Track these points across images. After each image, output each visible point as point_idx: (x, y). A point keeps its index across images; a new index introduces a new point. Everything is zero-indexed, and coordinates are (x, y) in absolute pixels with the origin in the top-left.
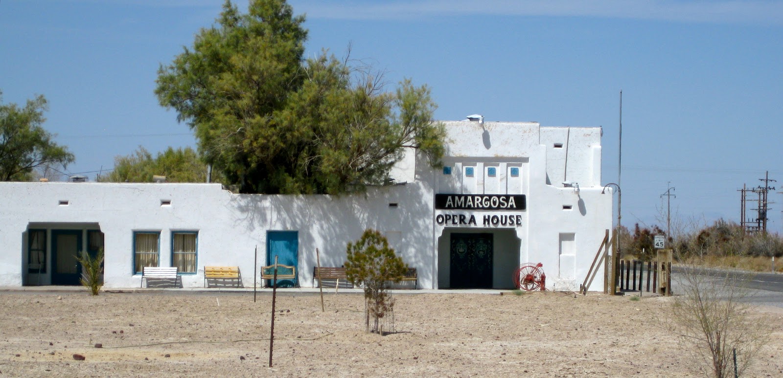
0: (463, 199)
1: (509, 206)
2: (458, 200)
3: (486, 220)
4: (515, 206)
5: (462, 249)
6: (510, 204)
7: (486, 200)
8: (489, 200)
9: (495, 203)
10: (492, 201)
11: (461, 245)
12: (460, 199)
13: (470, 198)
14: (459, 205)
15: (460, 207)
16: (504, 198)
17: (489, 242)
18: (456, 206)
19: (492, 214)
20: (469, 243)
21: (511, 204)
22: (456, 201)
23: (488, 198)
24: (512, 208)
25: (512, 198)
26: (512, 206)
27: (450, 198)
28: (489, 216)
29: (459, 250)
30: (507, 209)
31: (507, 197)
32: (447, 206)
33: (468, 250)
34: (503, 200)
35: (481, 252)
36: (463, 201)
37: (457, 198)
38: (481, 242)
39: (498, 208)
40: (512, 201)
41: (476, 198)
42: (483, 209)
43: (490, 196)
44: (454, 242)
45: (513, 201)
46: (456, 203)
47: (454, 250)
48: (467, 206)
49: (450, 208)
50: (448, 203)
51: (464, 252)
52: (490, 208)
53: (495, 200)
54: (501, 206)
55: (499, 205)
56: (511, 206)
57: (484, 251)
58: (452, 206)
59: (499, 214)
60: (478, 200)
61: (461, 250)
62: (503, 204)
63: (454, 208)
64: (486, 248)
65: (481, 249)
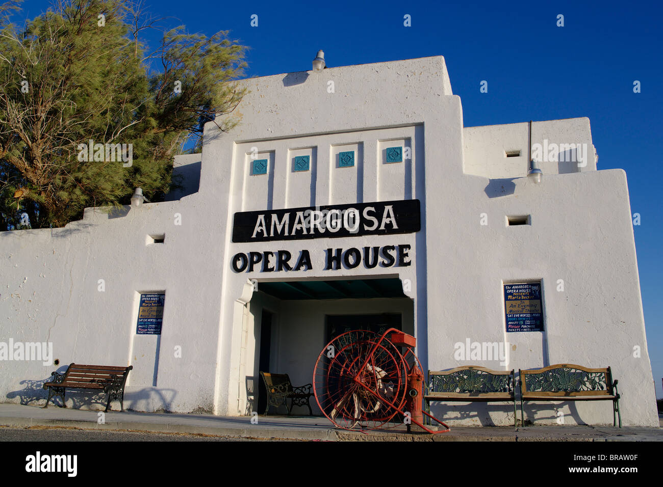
0: (286, 217)
1: (382, 227)
2: (277, 223)
3: (334, 259)
4: (395, 227)
6: (385, 220)
8: (341, 217)
9: (352, 222)
12: (280, 220)
13: (300, 215)
14: (279, 231)
15: (279, 237)
16: (373, 209)
18: (272, 234)
19: (345, 244)
21: (388, 222)
22: (273, 223)
23: (337, 211)
24: (389, 230)
25: (389, 208)
26: (389, 226)
27: (261, 217)
28: (339, 251)
30: (378, 232)
31: (379, 206)
32: (254, 236)
34: (369, 213)
36: (287, 222)
37: (274, 217)
39: (360, 233)
40: (388, 216)
41: (313, 213)
42: (328, 234)
43: (343, 208)
45: (392, 214)
46: (272, 227)
48: (293, 233)
49: (260, 238)
50: (257, 229)
52: (343, 233)
54: (366, 228)
55: (361, 226)
56: (386, 225)
58: (265, 235)
59: (360, 243)
62: (371, 224)
63: (269, 239)
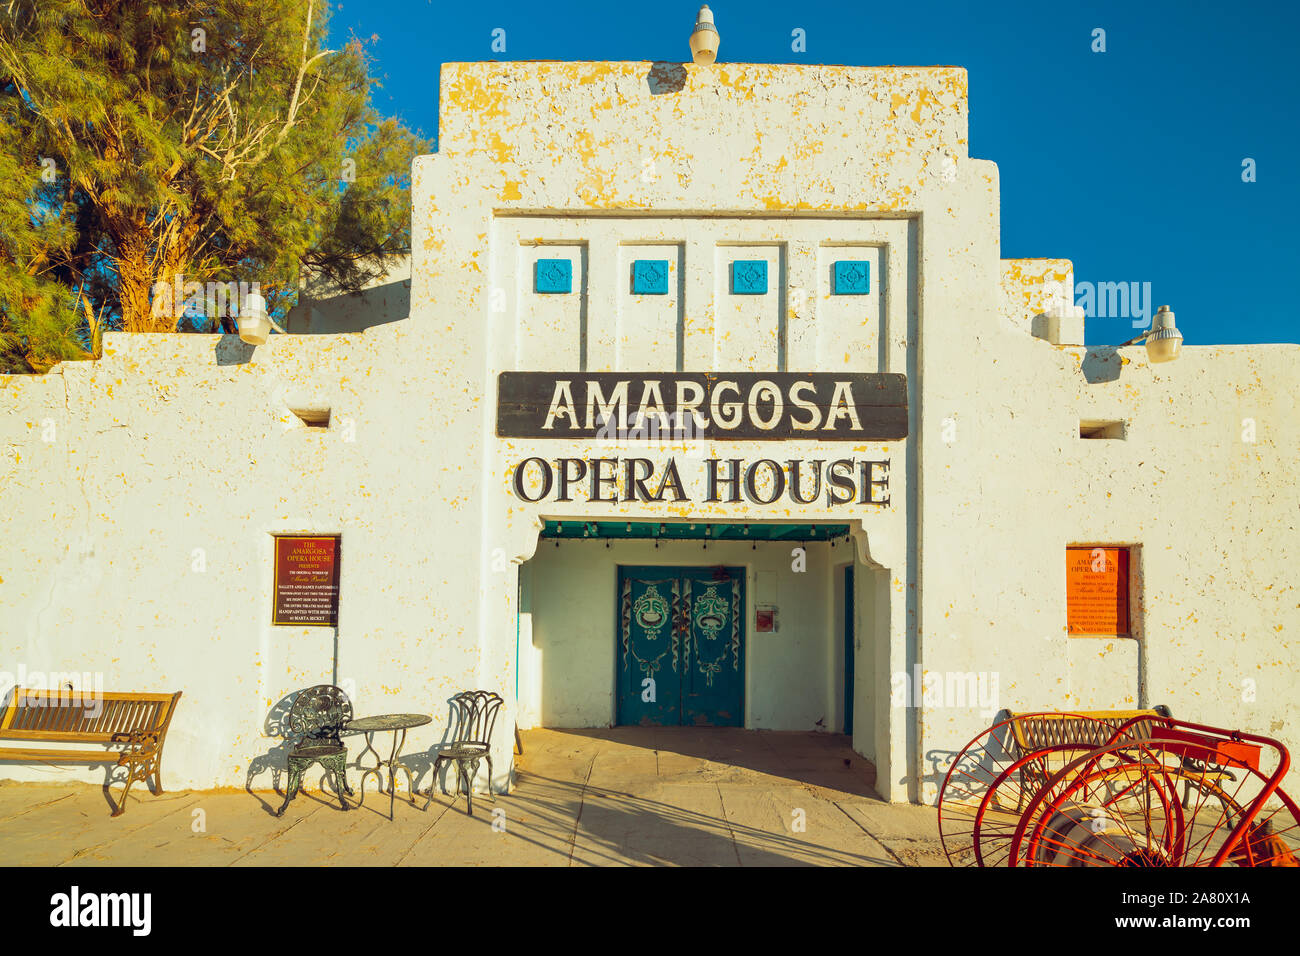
0: (621, 390)
1: (830, 426)
2: (601, 400)
4: (857, 426)
5: (652, 612)
6: (835, 412)
7: (727, 396)
8: (743, 398)
9: (765, 410)
10: (752, 399)
11: (651, 600)
12: (607, 395)
13: (652, 387)
16: (810, 387)
17: (735, 591)
18: (589, 425)
19: (749, 452)
20: (675, 595)
21: (842, 417)
22: (590, 401)
23: (734, 386)
24: (843, 431)
25: (843, 387)
26: (843, 425)
27: (563, 387)
29: (643, 614)
30: (820, 434)
31: (825, 382)
32: (548, 425)
33: (670, 615)
34: (803, 394)
35: (712, 623)
36: (625, 399)
37: (594, 389)
38: (711, 591)
39: (783, 432)
40: (843, 404)
41: (681, 386)
42: (713, 433)
43: (746, 380)
44: (627, 590)
45: (850, 400)
46: (590, 409)
47: (628, 615)
49: (562, 430)
50: (555, 411)
51: (660, 620)
52: (746, 432)
53: (765, 397)
54: (796, 425)
55: (785, 421)
56: (838, 421)
57: (718, 620)
58: (575, 425)
59: (782, 451)
60: (689, 395)
61: (651, 616)
62: (806, 417)
63: (582, 434)
64: (725, 610)
65: (711, 613)
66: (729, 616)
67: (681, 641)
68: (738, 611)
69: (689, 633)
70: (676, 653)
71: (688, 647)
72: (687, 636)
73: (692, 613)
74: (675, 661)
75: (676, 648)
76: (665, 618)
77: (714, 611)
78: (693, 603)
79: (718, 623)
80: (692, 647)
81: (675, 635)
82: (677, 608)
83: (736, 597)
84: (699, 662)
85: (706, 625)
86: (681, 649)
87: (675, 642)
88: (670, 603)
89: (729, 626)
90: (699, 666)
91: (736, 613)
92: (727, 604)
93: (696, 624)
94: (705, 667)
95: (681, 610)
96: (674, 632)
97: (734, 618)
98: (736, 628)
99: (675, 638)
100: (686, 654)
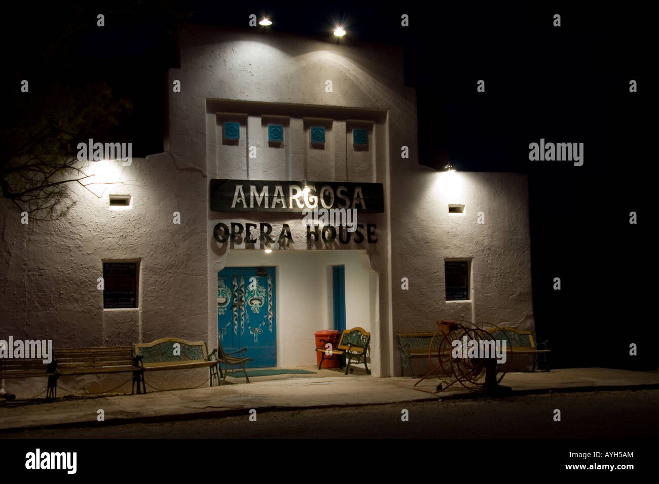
5: (221, 298)
11: (220, 290)
17: (269, 282)
20: (235, 286)
25: (358, 189)
33: (232, 300)
35: (256, 302)
51: (226, 302)
57: (260, 300)
61: (221, 300)
64: (264, 294)
65: (256, 296)
66: (266, 298)
67: (239, 314)
68: (271, 294)
69: (243, 309)
70: (236, 322)
71: (243, 319)
72: (243, 311)
73: (245, 297)
74: (236, 327)
75: (236, 319)
76: (229, 300)
77: (257, 295)
78: (245, 290)
79: (260, 302)
80: (245, 318)
81: (236, 311)
82: (236, 294)
83: (270, 285)
84: (249, 327)
85: (253, 304)
86: (239, 320)
87: (235, 315)
88: (232, 291)
89: (266, 304)
90: (249, 330)
91: (270, 295)
92: (265, 290)
93: (248, 304)
94: (253, 330)
95: (239, 295)
96: (235, 309)
97: (269, 299)
98: (270, 305)
99: (236, 313)
100: (242, 323)
